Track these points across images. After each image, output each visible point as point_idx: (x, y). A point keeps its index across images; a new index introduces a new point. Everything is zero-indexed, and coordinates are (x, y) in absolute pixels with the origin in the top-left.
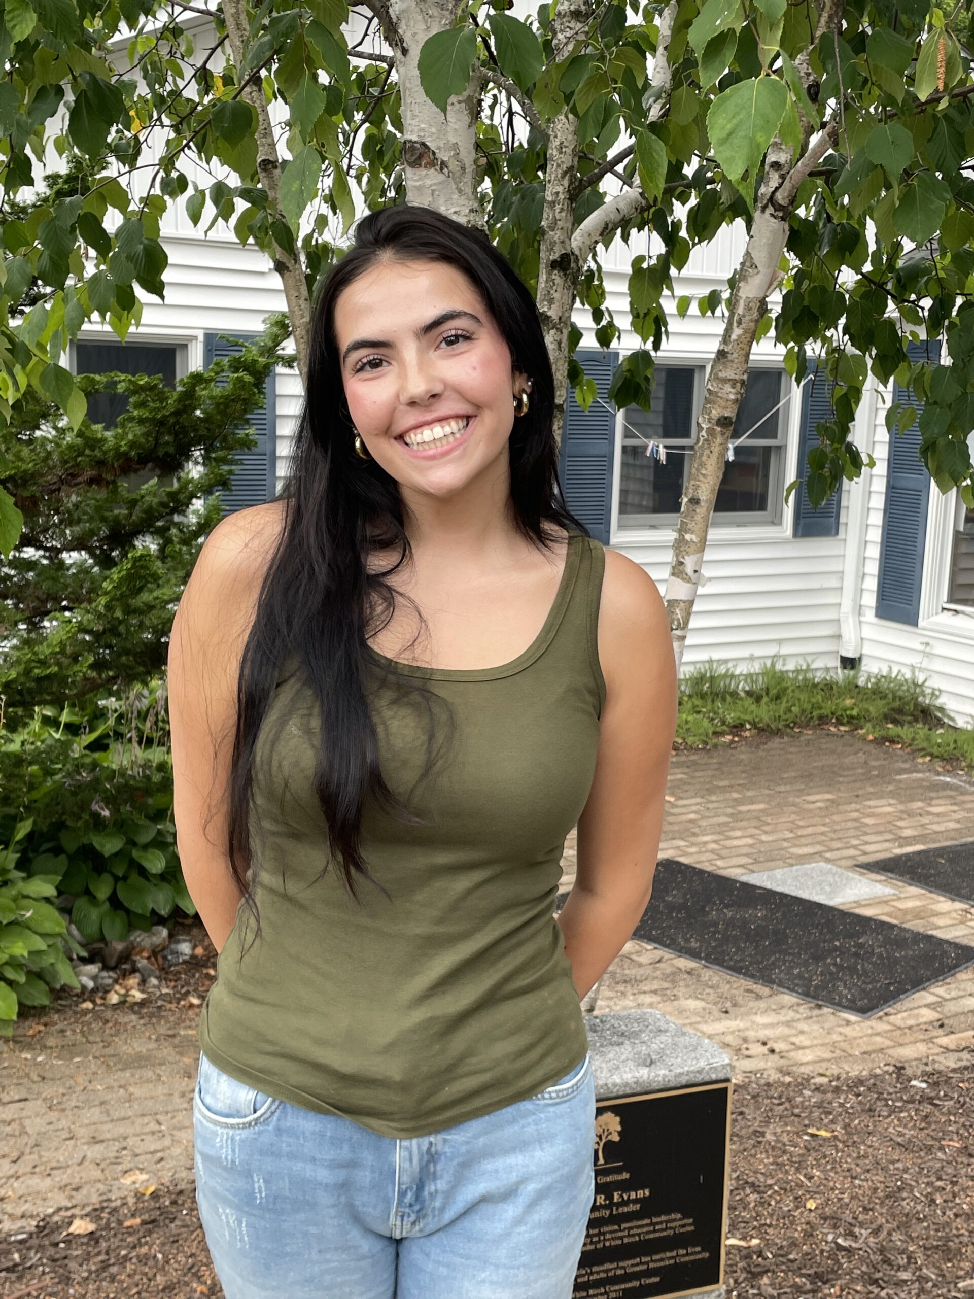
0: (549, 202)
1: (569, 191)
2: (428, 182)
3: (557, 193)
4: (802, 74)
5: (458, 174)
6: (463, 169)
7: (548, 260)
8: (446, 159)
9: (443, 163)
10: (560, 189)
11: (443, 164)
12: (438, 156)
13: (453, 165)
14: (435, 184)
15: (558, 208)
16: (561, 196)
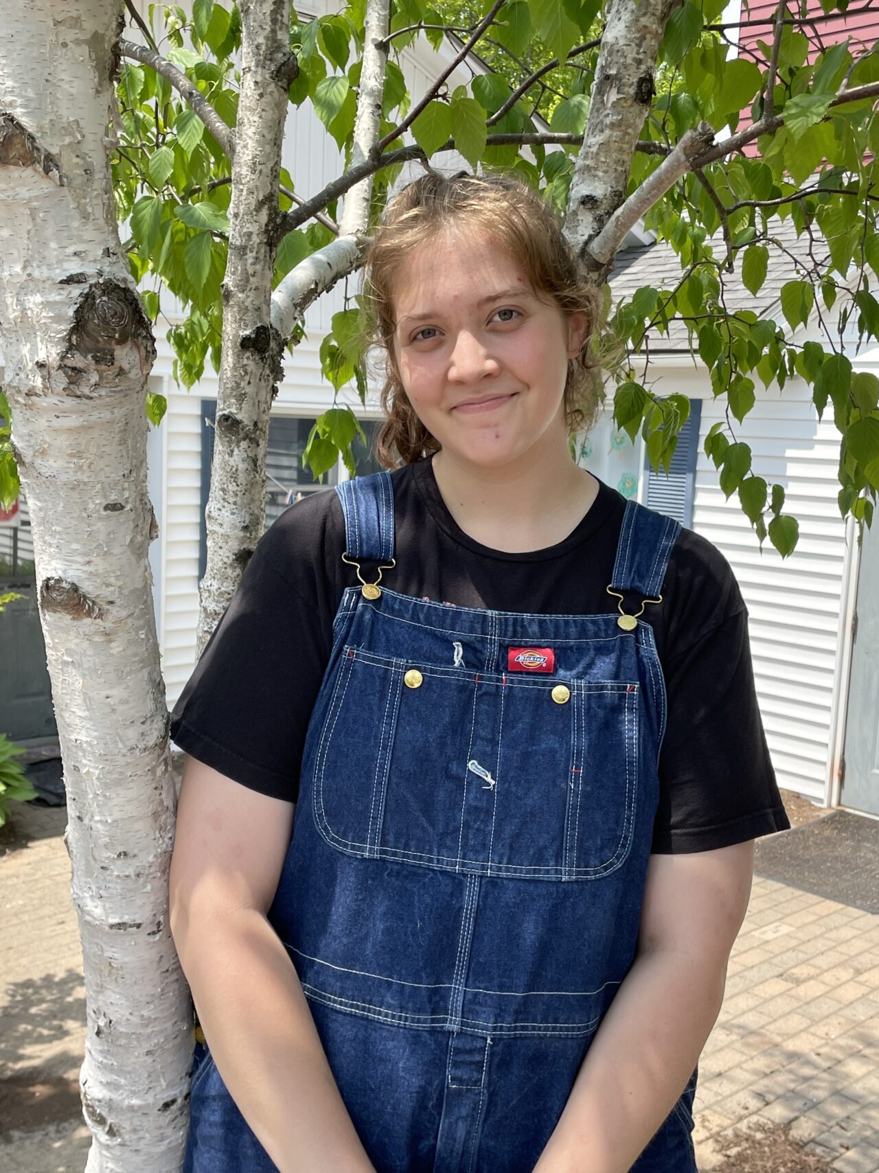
0: (236, 248)
1: (267, 231)
2: (24, 193)
3: (250, 234)
4: (629, 61)
5: (78, 181)
6: (88, 171)
7: (236, 335)
8: (54, 151)
9: (49, 157)
10: (254, 228)
11: (50, 163)
12: (40, 143)
13: (70, 163)
14: (37, 198)
15: (250, 257)
16: (255, 239)
